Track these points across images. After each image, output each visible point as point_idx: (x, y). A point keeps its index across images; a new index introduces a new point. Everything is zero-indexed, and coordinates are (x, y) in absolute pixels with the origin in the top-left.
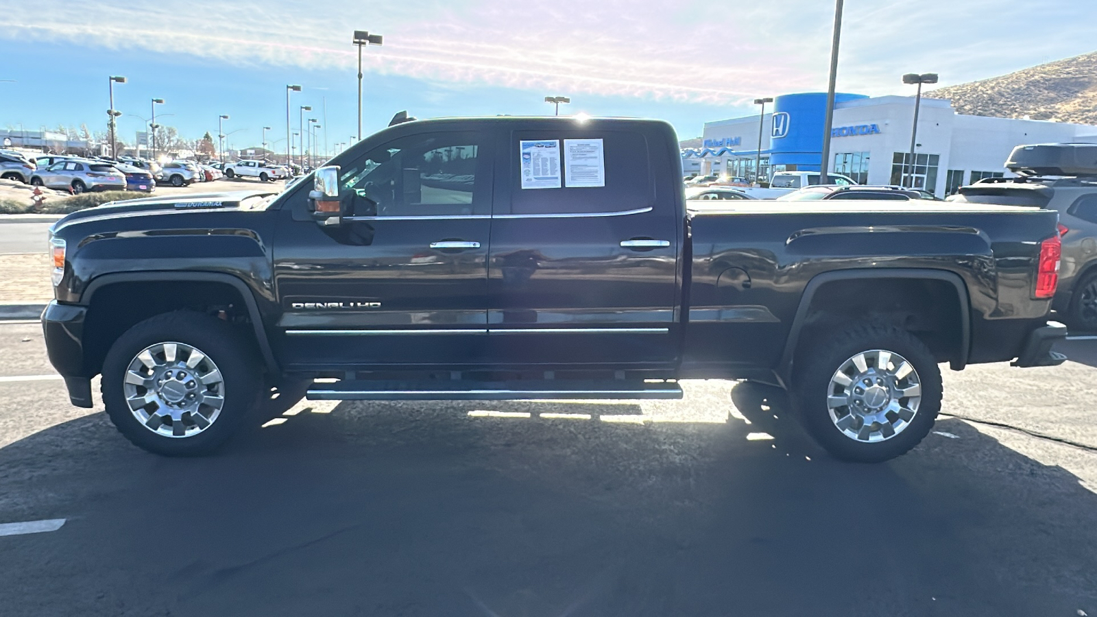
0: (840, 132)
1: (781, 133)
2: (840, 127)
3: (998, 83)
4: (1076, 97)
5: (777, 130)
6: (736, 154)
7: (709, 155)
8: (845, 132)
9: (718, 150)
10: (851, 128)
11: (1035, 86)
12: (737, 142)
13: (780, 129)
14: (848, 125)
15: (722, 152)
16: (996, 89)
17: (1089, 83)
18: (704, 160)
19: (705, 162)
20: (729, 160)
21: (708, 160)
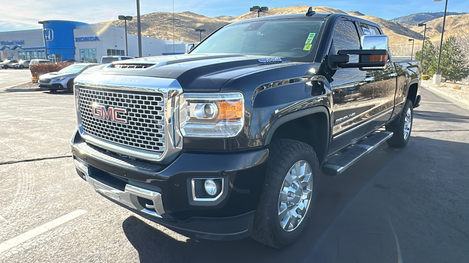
0: (79, 40)
1: (50, 39)
2: (80, 37)
3: (119, 23)
4: (146, 30)
5: (47, 38)
6: (24, 49)
7: (7, 49)
8: (83, 39)
9: (12, 47)
10: (86, 38)
11: (132, 25)
12: (22, 43)
13: (49, 37)
14: (84, 36)
15: (15, 48)
16: (119, 25)
17: (149, 25)
18: (2, 52)
19: (3, 53)
20: (19, 52)
21: (5, 52)
